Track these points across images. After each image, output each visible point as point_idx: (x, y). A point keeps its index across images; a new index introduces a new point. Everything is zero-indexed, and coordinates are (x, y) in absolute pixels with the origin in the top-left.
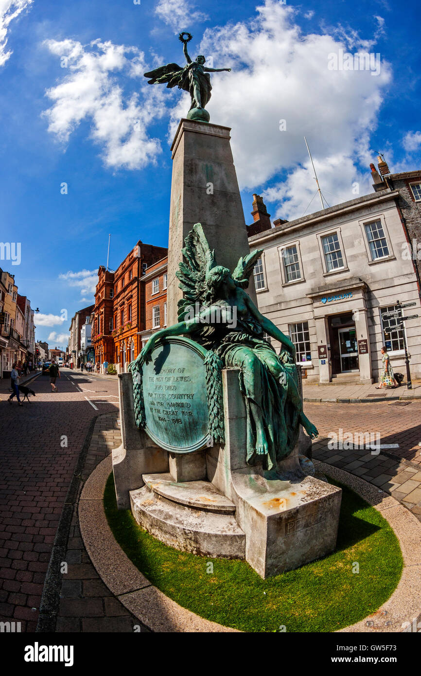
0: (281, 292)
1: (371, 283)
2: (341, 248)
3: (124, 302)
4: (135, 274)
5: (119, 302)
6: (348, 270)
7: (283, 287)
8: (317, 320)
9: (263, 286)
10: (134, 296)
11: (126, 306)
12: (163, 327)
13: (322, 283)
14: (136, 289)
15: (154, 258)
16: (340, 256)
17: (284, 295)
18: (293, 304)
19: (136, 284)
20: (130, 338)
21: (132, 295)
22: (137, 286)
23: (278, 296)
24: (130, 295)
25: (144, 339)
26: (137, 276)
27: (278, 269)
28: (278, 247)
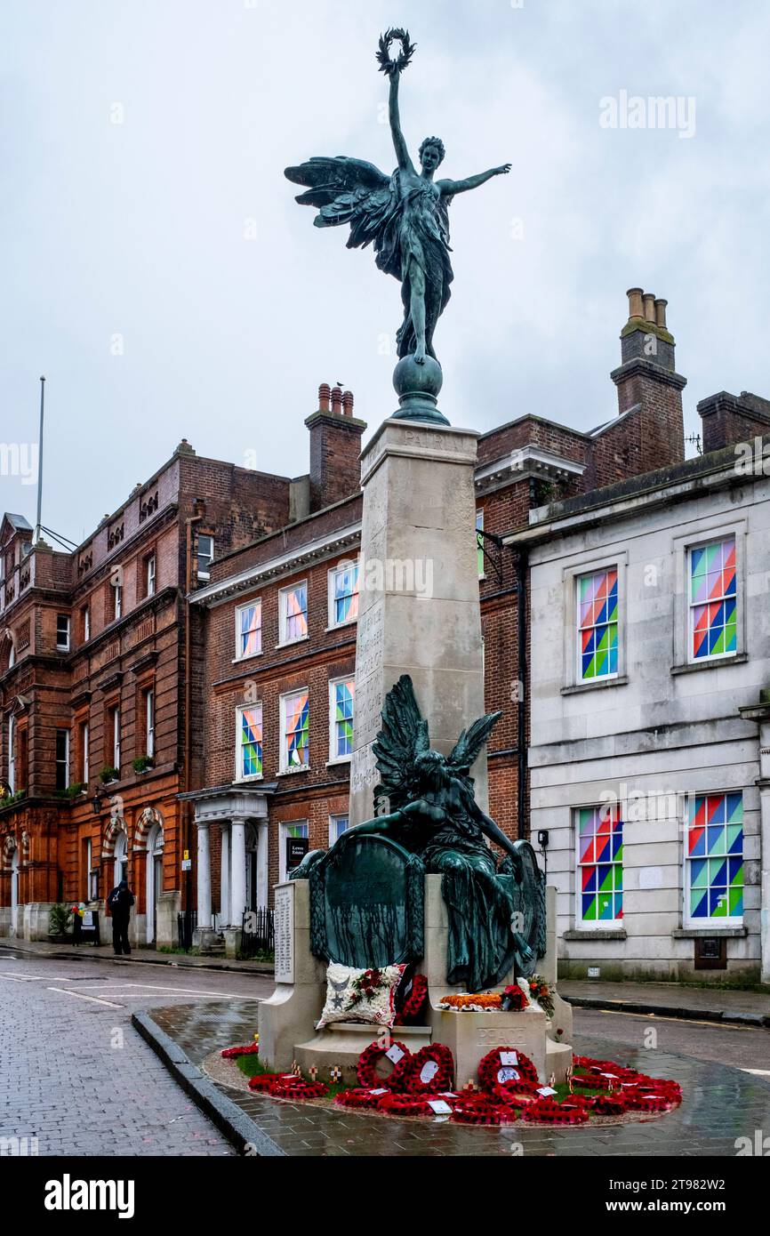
0: (665, 694)
3: (120, 677)
4: (168, 575)
5: (98, 674)
9: (614, 669)
10: (163, 658)
11: (129, 691)
12: (273, 779)
14: (175, 635)
15: (241, 515)
17: (676, 702)
18: (703, 735)
19: (170, 617)
20: (147, 810)
21: (158, 654)
22: (175, 625)
23: (656, 704)
24: (148, 652)
25: (203, 818)
26: (175, 584)
27: (665, 614)
28: (675, 539)
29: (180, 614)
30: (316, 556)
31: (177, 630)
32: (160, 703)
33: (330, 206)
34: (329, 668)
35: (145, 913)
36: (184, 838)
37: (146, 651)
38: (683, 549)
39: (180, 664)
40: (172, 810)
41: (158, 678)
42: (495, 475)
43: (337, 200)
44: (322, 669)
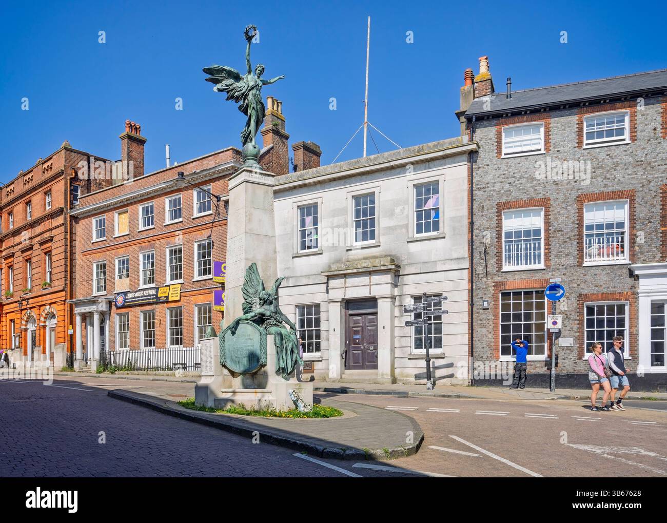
0: (289, 264)
1: (406, 265)
2: (376, 216)
3: (31, 246)
4: (59, 201)
5: (18, 244)
6: (379, 246)
7: (293, 257)
8: (331, 304)
10: (56, 239)
11: (37, 253)
13: (344, 258)
16: (373, 225)
17: (294, 268)
18: (305, 282)
20: (48, 307)
21: (53, 237)
22: (63, 224)
23: (285, 268)
24: (48, 235)
25: (79, 311)
26: (63, 206)
27: (289, 232)
28: (294, 203)
29: (65, 219)
30: (133, 198)
31: (64, 226)
32: (54, 258)
33: (220, 84)
34: (139, 247)
35: (45, 354)
36: (68, 320)
37: (47, 235)
38: (297, 207)
39: (66, 242)
40: (62, 307)
41: (53, 248)
42: (218, 171)
43: (224, 82)
44: (136, 247)
